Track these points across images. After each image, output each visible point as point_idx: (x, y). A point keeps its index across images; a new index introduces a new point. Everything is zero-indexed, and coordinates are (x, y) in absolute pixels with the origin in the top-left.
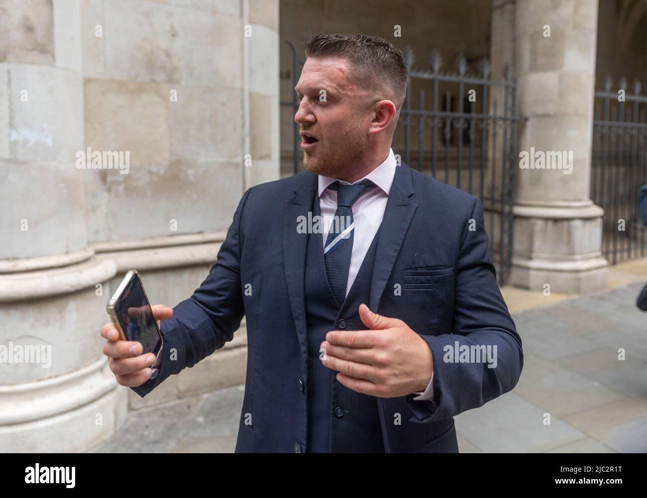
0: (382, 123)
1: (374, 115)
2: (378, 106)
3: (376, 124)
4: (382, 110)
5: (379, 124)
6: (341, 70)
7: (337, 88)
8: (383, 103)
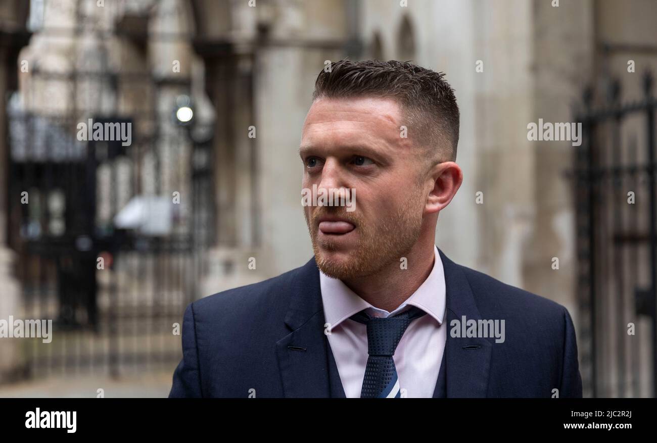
0: (444, 197)
1: (432, 184)
2: (439, 170)
3: (434, 198)
4: (444, 177)
5: (439, 198)
6: (389, 118)
7: (387, 145)
8: (447, 166)
